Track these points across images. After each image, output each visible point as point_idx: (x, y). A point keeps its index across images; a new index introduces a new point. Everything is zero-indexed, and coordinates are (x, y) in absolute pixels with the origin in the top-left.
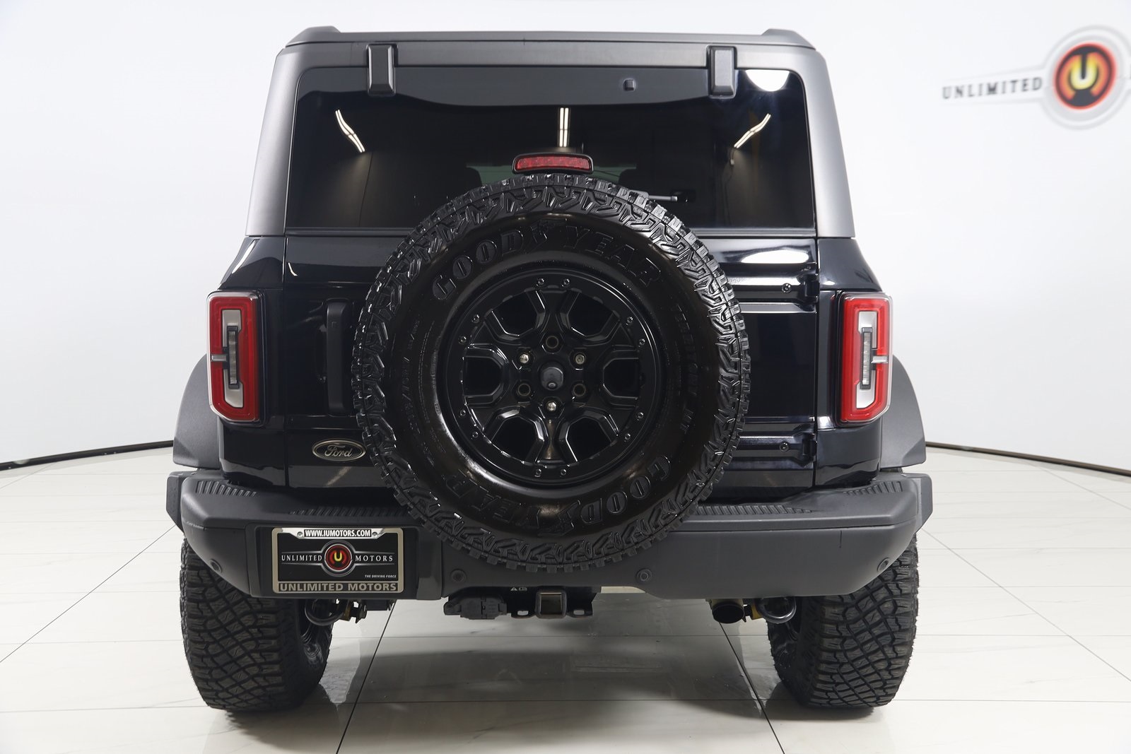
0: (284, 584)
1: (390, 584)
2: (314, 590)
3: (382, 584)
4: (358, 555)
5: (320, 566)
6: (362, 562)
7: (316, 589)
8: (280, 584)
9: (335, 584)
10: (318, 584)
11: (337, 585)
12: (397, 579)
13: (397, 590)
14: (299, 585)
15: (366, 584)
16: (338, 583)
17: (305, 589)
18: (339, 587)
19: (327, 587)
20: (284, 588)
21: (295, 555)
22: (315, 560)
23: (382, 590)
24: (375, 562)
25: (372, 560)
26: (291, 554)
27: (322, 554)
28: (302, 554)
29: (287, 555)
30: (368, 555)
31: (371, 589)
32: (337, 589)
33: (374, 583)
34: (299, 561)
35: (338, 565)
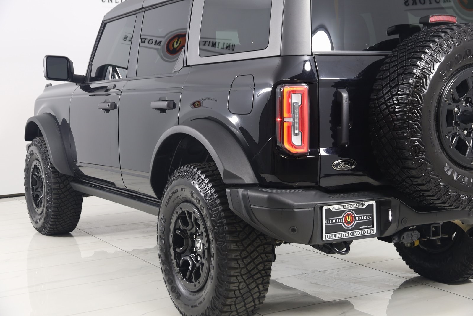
0: (327, 236)
1: (370, 230)
2: (340, 237)
3: (367, 230)
4: (357, 217)
5: (341, 225)
6: (359, 220)
7: (341, 237)
9: (348, 233)
10: (341, 234)
12: (373, 227)
13: (373, 233)
14: (334, 235)
15: (361, 231)
16: (350, 232)
17: (336, 237)
18: (350, 234)
19: (345, 234)
20: (327, 238)
21: (331, 220)
22: (339, 221)
23: (367, 233)
24: (364, 219)
25: (363, 219)
26: (329, 220)
27: (342, 218)
28: (334, 219)
29: (328, 220)
30: (361, 216)
31: (363, 234)
32: (349, 235)
33: (364, 231)
34: (333, 223)
35: (349, 223)
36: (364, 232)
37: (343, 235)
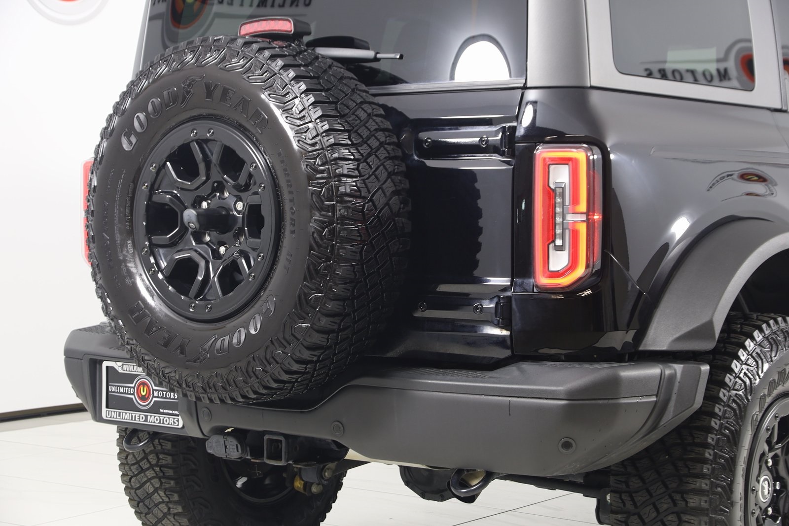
0: (109, 411)
1: (174, 419)
3: (169, 418)
4: (156, 390)
5: (132, 399)
6: (158, 397)
7: (128, 419)
8: (106, 411)
9: (140, 415)
10: (129, 414)
11: (141, 416)
13: (178, 425)
14: (118, 413)
15: (159, 417)
16: (142, 415)
18: (142, 418)
19: (135, 416)
20: (109, 415)
21: (118, 386)
22: (129, 392)
23: (169, 424)
24: (166, 398)
25: (164, 396)
26: (115, 386)
27: (134, 388)
28: (122, 387)
30: (162, 391)
31: (162, 422)
32: (141, 420)
33: (165, 417)
34: (120, 393)
35: (144, 398)
36: (163, 420)
37: (132, 416)
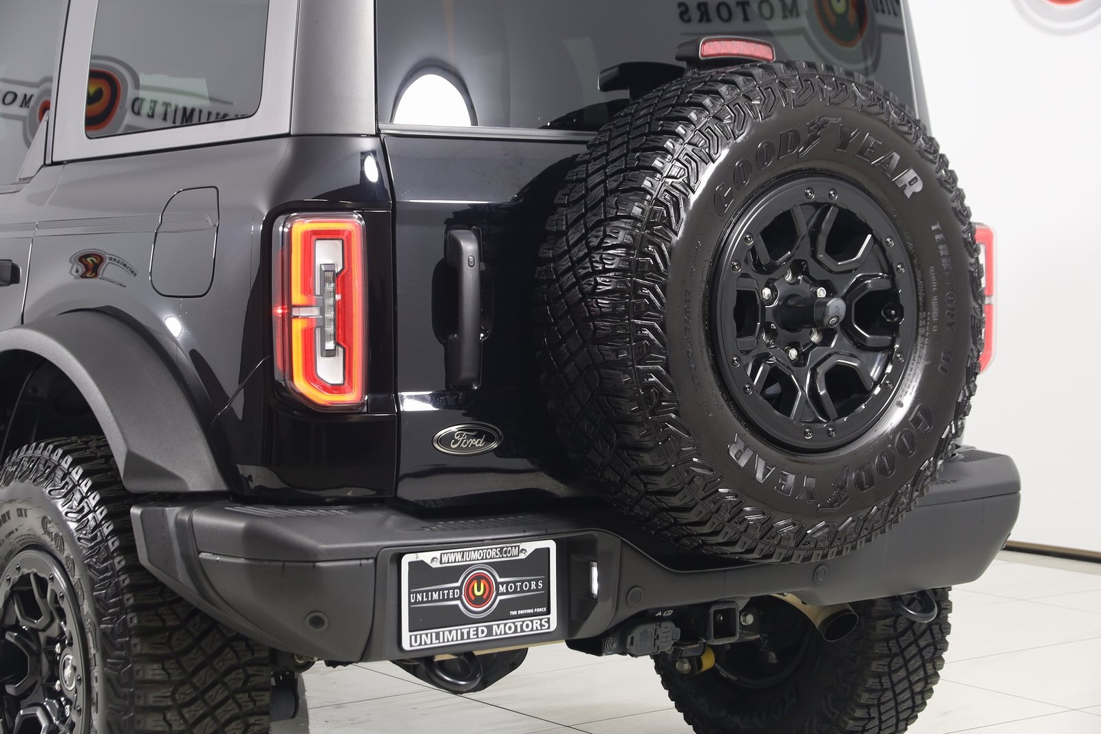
0: (416, 636)
1: (541, 620)
2: (453, 640)
3: (532, 621)
4: (502, 584)
5: (458, 605)
6: (508, 593)
7: (455, 639)
8: (411, 636)
9: (477, 628)
10: (457, 630)
11: (480, 629)
12: (548, 612)
13: (549, 628)
14: (434, 635)
15: (514, 623)
16: (482, 627)
17: (442, 641)
18: (483, 632)
19: (469, 633)
20: (416, 642)
21: (427, 592)
22: (451, 597)
23: (532, 630)
24: (522, 591)
25: (519, 590)
26: (423, 592)
27: (460, 588)
28: (435, 591)
29: (419, 592)
30: (514, 582)
31: (519, 630)
32: (480, 635)
33: (523, 622)
34: (432, 601)
35: (479, 601)
36: (522, 626)
